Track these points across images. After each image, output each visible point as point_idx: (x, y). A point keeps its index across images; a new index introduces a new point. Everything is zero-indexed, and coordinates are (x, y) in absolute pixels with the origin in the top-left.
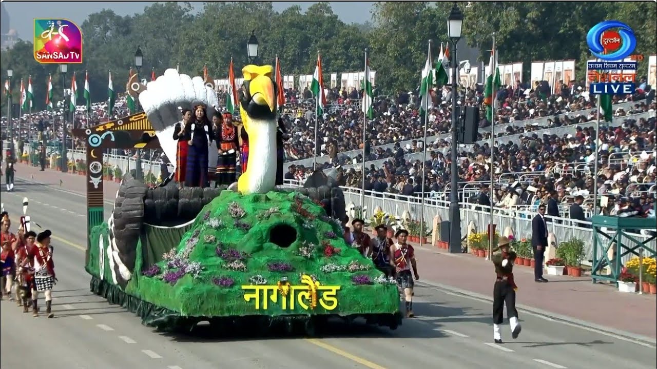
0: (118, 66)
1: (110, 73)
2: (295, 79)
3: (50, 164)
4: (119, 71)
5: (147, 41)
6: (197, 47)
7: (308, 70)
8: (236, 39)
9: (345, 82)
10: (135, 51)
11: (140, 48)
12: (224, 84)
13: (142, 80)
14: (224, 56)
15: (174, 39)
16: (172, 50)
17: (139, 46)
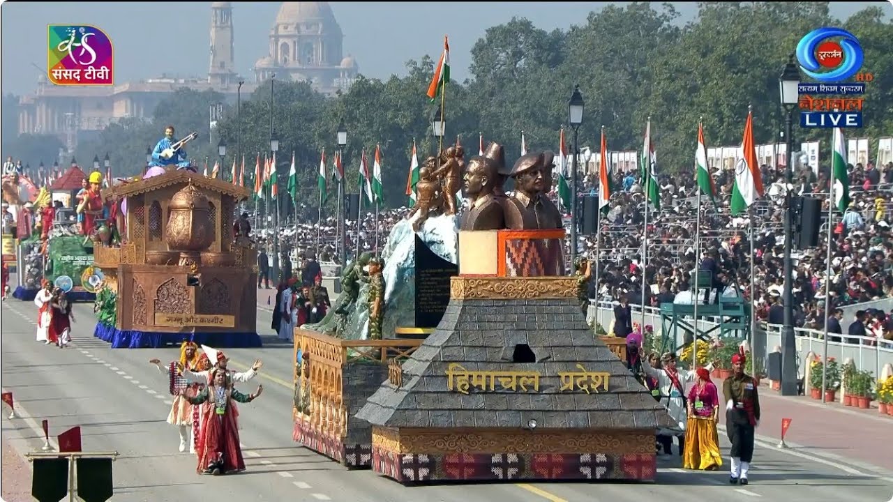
0: (538, 123)
1: (523, 136)
2: (870, 146)
4: (541, 133)
5: (592, 77)
6: (684, 88)
8: (758, 71)
10: (570, 95)
11: (580, 91)
12: (734, 156)
13: (582, 149)
14: (734, 104)
15: (642, 73)
16: (639, 93)
17: (578, 86)
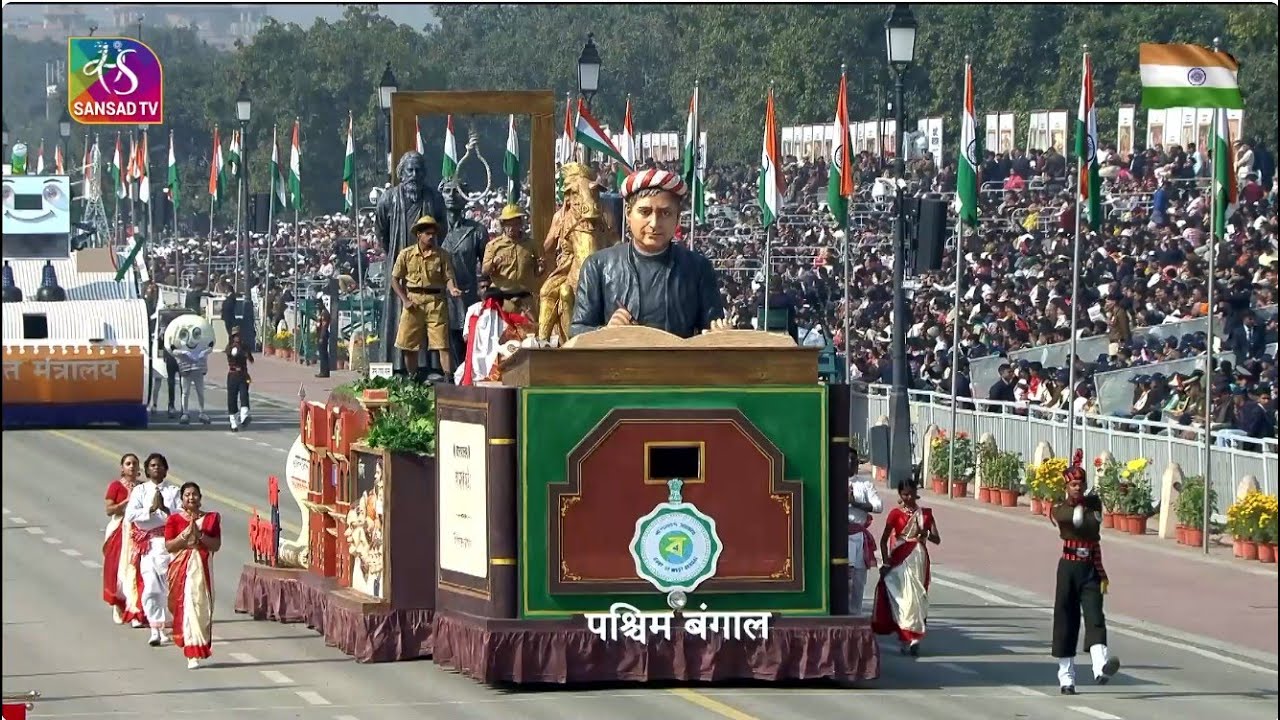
2: (1017, 123)
3: (348, 359)
5: (613, 21)
6: (748, 38)
7: (1055, 99)
8: (855, 15)
9: (1158, 130)
10: (581, 49)
11: (594, 42)
12: (821, 139)
14: (820, 62)
15: (686, 15)
16: (682, 45)
17: (591, 35)
